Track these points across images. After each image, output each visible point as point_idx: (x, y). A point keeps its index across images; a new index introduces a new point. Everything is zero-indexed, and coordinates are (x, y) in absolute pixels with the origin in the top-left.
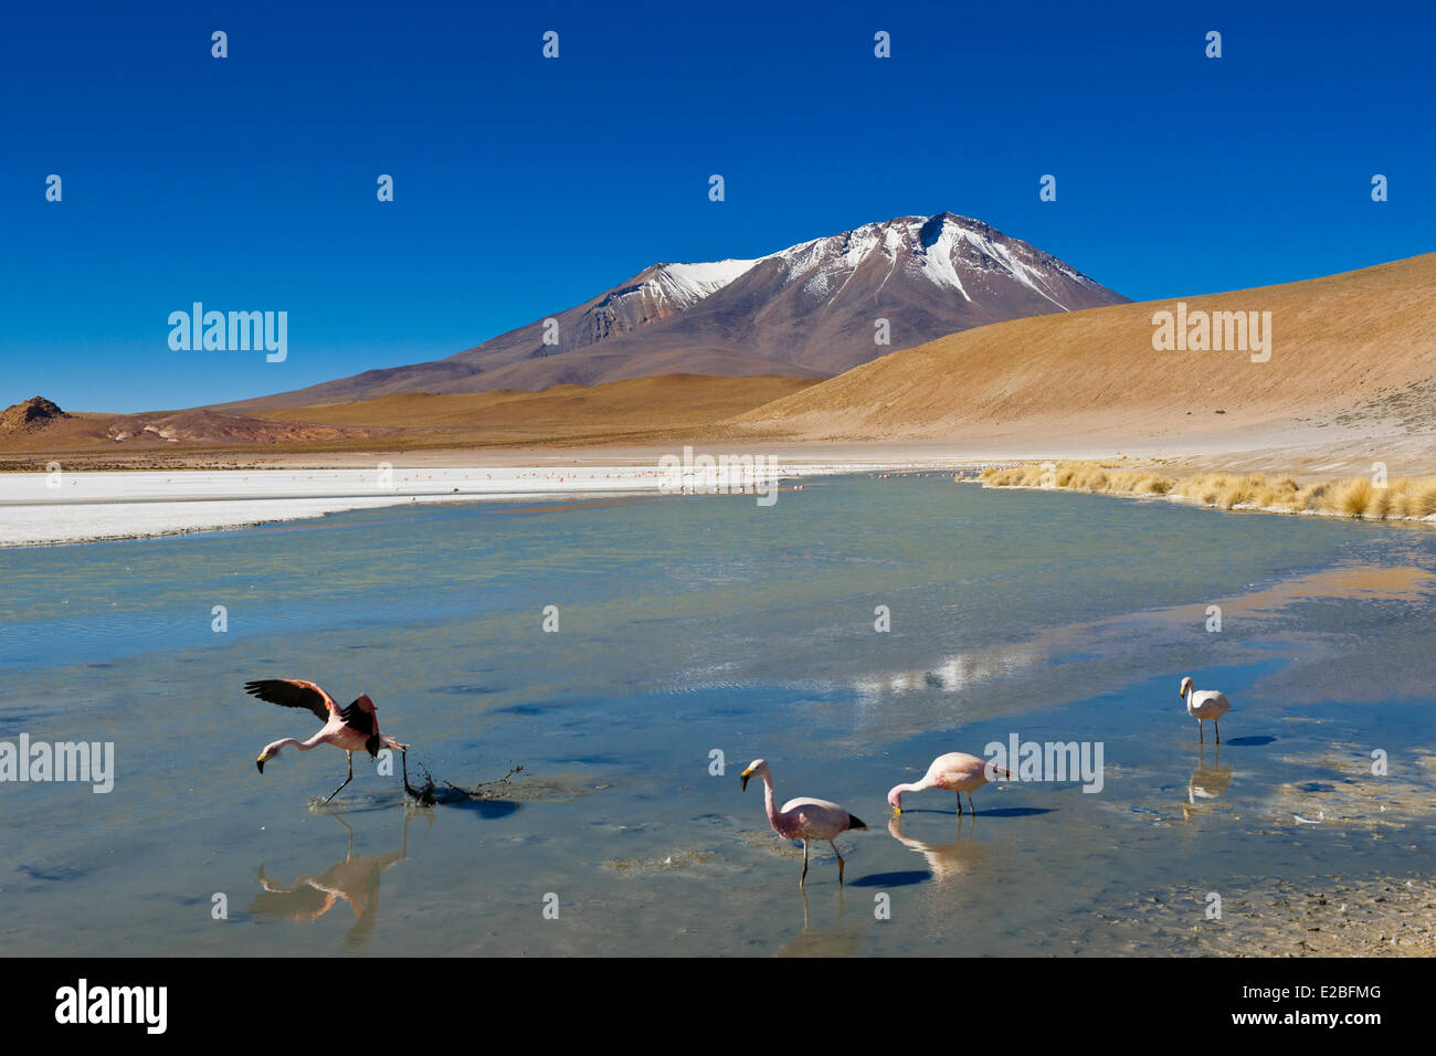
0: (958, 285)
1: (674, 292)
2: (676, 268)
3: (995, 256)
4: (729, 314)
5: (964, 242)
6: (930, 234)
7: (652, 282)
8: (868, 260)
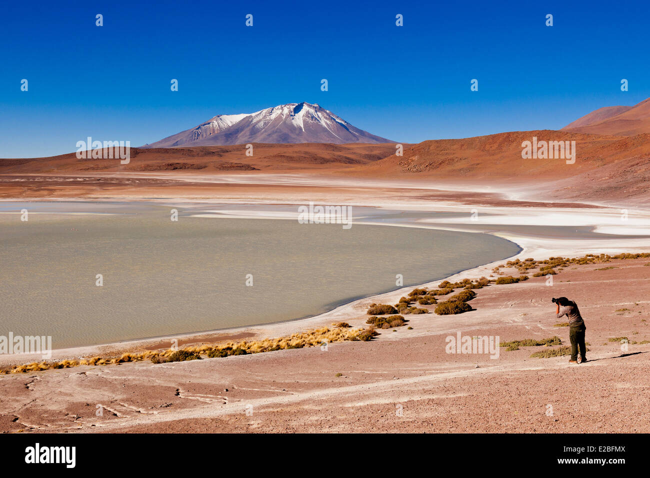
0: (302, 126)
1: (221, 125)
2: (224, 117)
3: (316, 117)
4: (230, 134)
5: (308, 112)
6: (297, 109)
7: (215, 121)
8: (277, 117)
